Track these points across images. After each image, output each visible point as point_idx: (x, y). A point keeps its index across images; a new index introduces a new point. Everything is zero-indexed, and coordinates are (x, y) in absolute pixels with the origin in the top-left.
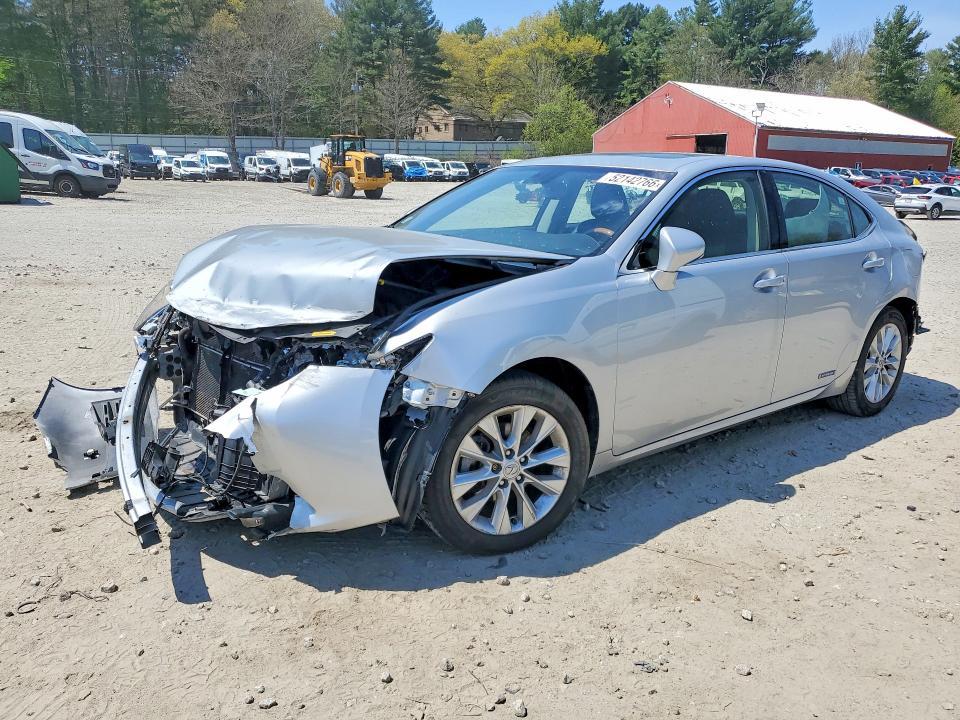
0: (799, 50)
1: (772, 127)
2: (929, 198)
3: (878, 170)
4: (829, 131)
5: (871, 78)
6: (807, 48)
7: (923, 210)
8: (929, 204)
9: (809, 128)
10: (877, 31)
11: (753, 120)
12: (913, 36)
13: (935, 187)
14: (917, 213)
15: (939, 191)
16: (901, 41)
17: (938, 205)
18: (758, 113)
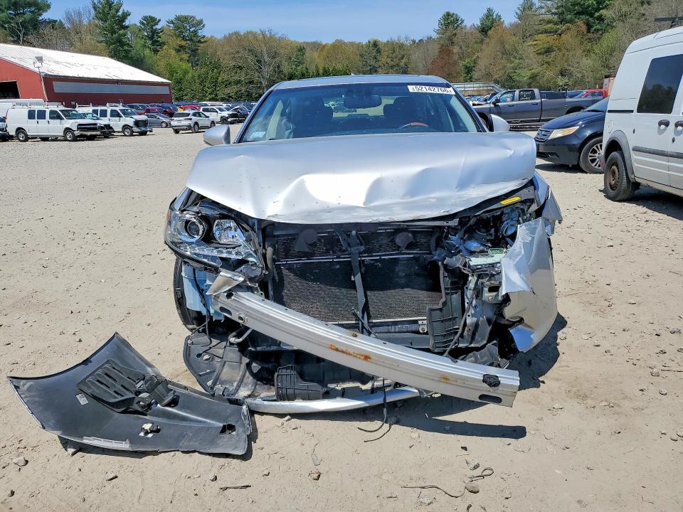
0: (40, 18)
1: (52, 76)
2: (191, 119)
3: (138, 104)
4: (94, 78)
5: (102, 42)
6: (46, 16)
7: (189, 127)
8: (191, 123)
9: (81, 76)
10: (95, 8)
11: (36, 70)
12: (120, 13)
13: (192, 112)
14: (186, 130)
15: (194, 115)
16: (114, 17)
17: (196, 123)
18: (38, 64)
